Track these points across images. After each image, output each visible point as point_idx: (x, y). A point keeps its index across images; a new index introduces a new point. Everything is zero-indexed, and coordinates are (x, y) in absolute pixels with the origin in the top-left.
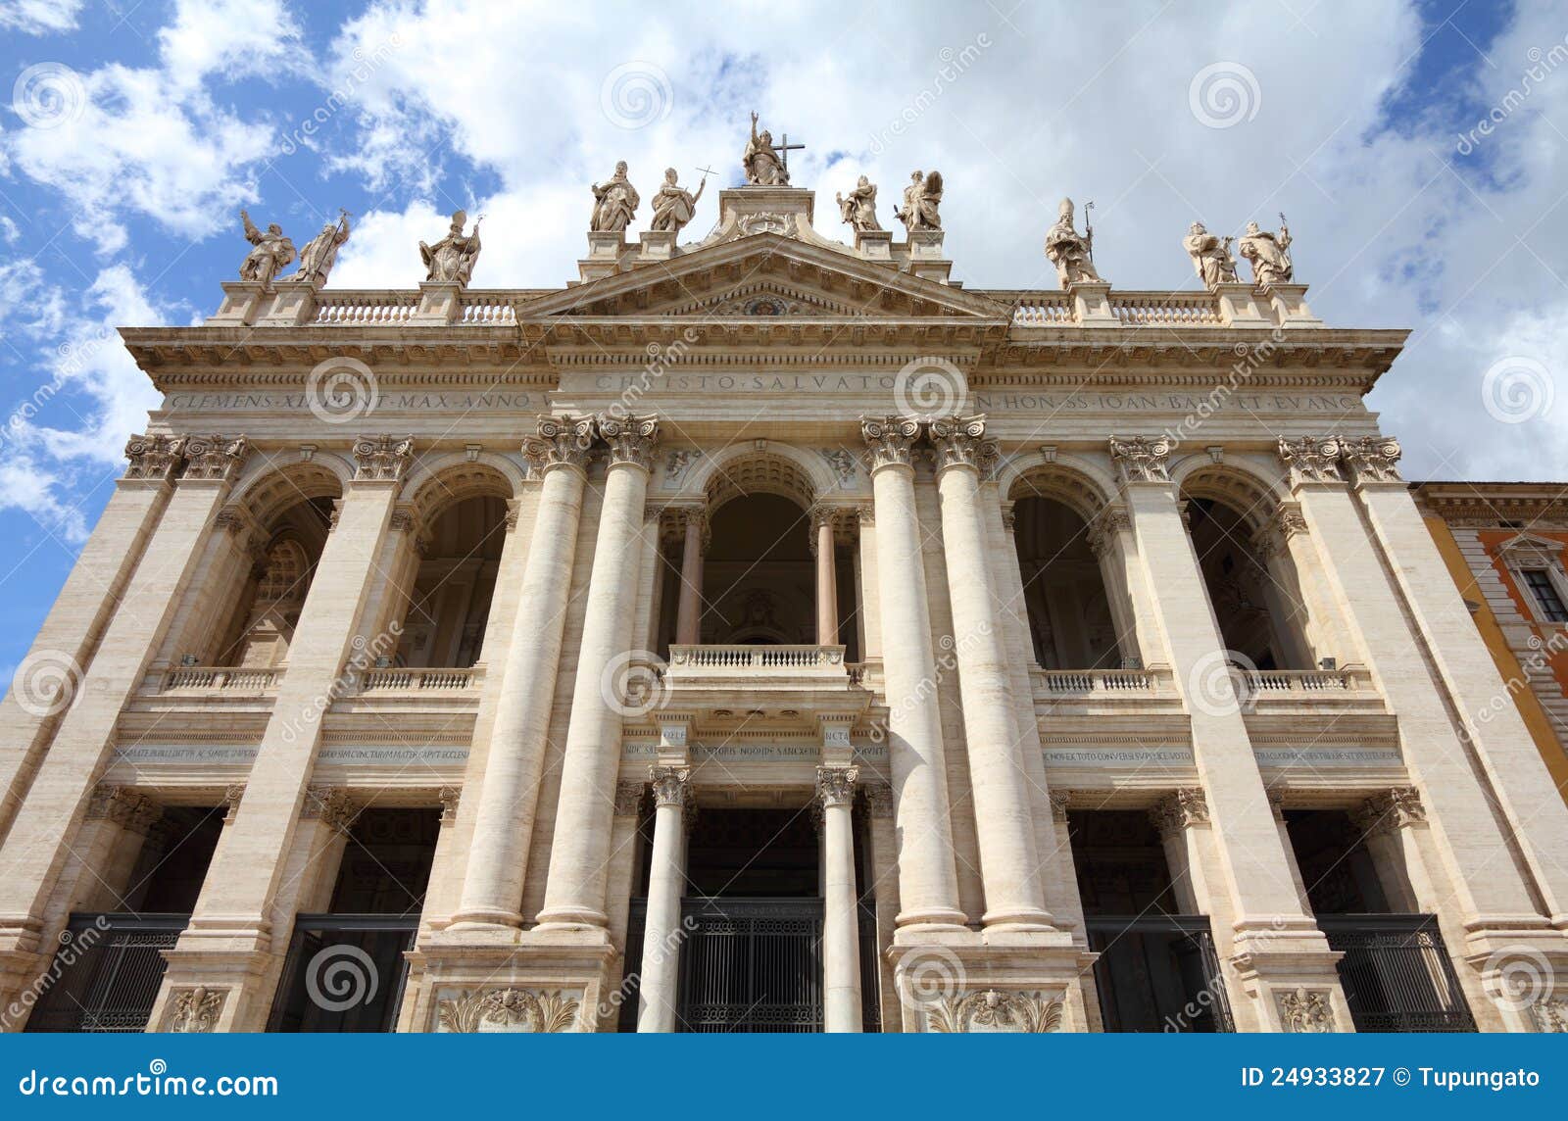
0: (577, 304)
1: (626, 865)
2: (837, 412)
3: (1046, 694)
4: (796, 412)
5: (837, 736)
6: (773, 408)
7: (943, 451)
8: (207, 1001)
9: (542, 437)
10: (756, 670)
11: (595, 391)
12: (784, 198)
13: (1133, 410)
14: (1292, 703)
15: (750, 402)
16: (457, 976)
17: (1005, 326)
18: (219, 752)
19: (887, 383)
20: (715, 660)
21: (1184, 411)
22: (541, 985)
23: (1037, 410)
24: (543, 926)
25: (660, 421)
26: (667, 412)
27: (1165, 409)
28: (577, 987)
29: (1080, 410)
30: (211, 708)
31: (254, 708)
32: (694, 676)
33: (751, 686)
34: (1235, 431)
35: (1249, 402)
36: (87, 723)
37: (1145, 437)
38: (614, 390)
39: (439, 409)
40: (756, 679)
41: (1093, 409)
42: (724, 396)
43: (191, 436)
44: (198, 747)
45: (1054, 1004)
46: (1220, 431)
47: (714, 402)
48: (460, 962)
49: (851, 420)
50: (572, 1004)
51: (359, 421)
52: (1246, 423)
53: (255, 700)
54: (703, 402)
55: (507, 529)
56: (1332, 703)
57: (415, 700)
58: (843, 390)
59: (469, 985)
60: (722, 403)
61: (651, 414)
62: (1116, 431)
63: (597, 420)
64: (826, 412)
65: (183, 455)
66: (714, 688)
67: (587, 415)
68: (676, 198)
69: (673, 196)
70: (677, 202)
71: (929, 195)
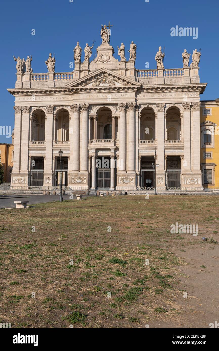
0: (75, 84)
1: (90, 165)
2: (115, 101)
3: (140, 143)
4: (109, 102)
5: (113, 151)
6: (105, 101)
7: (130, 108)
8: (49, 178)
9: (73, 107)
10: (103, 143)
11: (79, 98)
12: (108, 49)
13: (162, 97)
14: (172, 144)
15: (102, 100)
16: (74, 176)
17: (140, 86)
18: (40, 152)
19: (123, 95)
20: (98, 141)
21: (169, 97)
22: (82, 177)
23: (147, 98)
24: (81, 171)
25: (89, 104)
26: (90, 102)
27: (167, 97)
28: (86, 177)
29: (153, 97)
30: (38, 147)
31: (43, 147)
32: (96, 144)
33: (102, 145)
34: (176, 101)
35: (181, 95)
36: (25, 149)
37: (162, 103)
38: (82, 98)
39: (56, 100)
40: (103, 144)
41: (155, 97)
42: (98, 99)
43: (22, 106)
44: (38, 151)
45: (133, 179)
46: (174, 101)
47: (96, 100)
48: (73, 175)
49: (116, 103)
50: (85, 178)
51: (45, 102)
52: (179, 99)
53: (43, 146)
54: (95, 100)
55: (70, 120)
56: (177, 145)
57: (62, 145)
58: (116, 97)
59: (75, 177)
60: (98, 100)
61: (88, 102)
62: (158, 101)
63: (80, 104)
64: (113, 101)
65: (22, 109)
66: (98, 145)
67: (78, 103)
68: (88, 52)
69: (88, 51)
70: (89, 52)
71: (134, 49)
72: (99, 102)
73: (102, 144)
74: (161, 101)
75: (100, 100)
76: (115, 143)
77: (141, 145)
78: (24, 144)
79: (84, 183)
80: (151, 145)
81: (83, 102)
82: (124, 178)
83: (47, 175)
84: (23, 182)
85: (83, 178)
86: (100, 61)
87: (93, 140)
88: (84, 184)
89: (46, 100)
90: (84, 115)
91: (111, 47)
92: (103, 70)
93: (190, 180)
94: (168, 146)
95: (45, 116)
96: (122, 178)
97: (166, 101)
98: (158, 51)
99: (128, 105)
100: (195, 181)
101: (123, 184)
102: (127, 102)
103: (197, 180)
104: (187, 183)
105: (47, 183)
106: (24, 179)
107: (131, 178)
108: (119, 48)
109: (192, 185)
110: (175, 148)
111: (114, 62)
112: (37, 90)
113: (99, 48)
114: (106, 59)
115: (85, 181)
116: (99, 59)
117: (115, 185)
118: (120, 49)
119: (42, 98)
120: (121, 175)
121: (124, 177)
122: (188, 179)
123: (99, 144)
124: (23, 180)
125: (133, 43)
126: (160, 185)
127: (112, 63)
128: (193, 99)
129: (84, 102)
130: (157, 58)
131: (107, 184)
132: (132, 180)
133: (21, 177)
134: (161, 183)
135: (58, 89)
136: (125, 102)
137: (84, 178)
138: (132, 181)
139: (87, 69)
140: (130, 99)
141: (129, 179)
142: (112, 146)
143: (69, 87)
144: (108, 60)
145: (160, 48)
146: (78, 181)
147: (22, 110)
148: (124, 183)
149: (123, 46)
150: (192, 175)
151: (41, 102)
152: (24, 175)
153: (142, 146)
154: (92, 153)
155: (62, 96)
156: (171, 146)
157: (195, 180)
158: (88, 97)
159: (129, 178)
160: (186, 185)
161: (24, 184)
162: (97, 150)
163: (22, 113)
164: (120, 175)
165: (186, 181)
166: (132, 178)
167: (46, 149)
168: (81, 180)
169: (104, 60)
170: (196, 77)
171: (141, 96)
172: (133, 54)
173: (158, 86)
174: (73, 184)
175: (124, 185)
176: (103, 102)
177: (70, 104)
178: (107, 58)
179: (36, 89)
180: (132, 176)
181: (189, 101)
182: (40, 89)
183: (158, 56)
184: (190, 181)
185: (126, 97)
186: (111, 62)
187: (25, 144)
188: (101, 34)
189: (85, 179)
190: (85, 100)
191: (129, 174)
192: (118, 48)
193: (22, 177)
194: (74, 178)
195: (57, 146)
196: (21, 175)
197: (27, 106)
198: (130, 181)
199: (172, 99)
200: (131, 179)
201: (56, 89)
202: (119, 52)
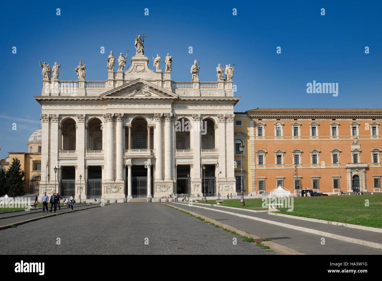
0: (109, 94)
1: (125, 174)
2: (151, 112)
4: (145, 112)
5: (149, 161)
7: (166, 119)
8: (82, 188)
9: (106, 116)
10: (139, 152)
11: (113, 108)
12: (143, 60)
13: (198, 109)
15: (138, 110)
17: (177, 98)
18: (72, 161)
19: (159, 106)
20: (134, 151)
21: (205, 109)
23: (183, 108)
24: (117, 180)
25: (124, 114)
26: (125, 112)
27: (202, 108)
29: (189, 109)
30: (69, 156)
31: (74, 156)
32: (132, 153)
35: (216, 107)
37: (198, 114)
38: (116, 108)
43: (50, 114)
44: (69, 161)
46: (210, 113)
48: (109, 184)
49: (153, 113)
51: (76, 111)
52: (214, 111)
56: (212, 154)
57: (95, 155)
58: (152, 108)
59: (110, 186)
60: (133, 110)
61: (123, 112)
62: (193, 113)
63: (115, 114)
64: (149, 112)
66: (134, 155)
67: (113, 112)
68: (123, 61)
71: (169, 62)
72: (135, 112)
73: (138, 154)
76: (152, 152)
77: (177, 154)
80: (187, 154)
81: (117, 112)
82: (161, 186)
83: (79, 185)
85: (119, 187)
87: (129, 150)
88: (121, 193)
89: (77, 108)
90: (119, 125)
91: (146, 58)
92: (139, 80)
94: (205, 155)
95: (76, 125)
97: (203, 112)
98: (194, 64)
99: (165, 115)
100: (230, 187)
102: (164, 113)
103: (232, 186)
104: (222, 190)
108: (155, 59)
109: (227, 191)
111: (150, 73)
113: (133, 58)
114: (141, 70)
115: (122, 190)
116: (134, 70)
117: (152, 193)
118: (155, 61)
119: (72, 107)
120: (159, 183)
122: (223, 186)
123: (136, 154)
125: (169, 55)
128: (227, 111)
129: (119, 112)
130: (193, 71)
131: (144, 193)
132: (170, 188)
133: (51, 187)
134: (197, 190)
135: (90, 98)
136: (162, 112)
137: (121, 187)
139: (122, 78)
140: (167, 110)
141: (167, 187)
143: (103, 96)
144: (143, 71)
145: (195, 62)
146: (114, 190)
147: (50, 118)
148: (162, 191)
149: (158, 58)
150: (227, 182)
151: (71, 111)
153: (179, 155)
154: (128, 162)
155: (95, 105)
156: (207, 155)
158: (123, 107)
162: (133, 159)
163: (49, 121)
164: (157, 183)
165: (221, 188)
166: (169, 186)
167: (78, 158)
168: (117, 189)
169: (139, 70)
170: (230, 91)
172: (169, 66)
173: (194, 98)
174: (108, 193)
176: (138, 112)
177: (104, 113)
178: (142, 68)
180: (170, 184)
181: (224, 113)
183: (194, 69)
184: (225, 188)
185: (163, 107)
186: (147, 73)
187: (54, 153)
188: (135, 44)
190: (119, 110)
191: (166, 182)
192: (153, 59)
195: (90, 156)
196: (50, 185)
197: (55, 114)
198: (167, 189)
199: (207, 111)
201: (88, 98)
202: (154, 64)
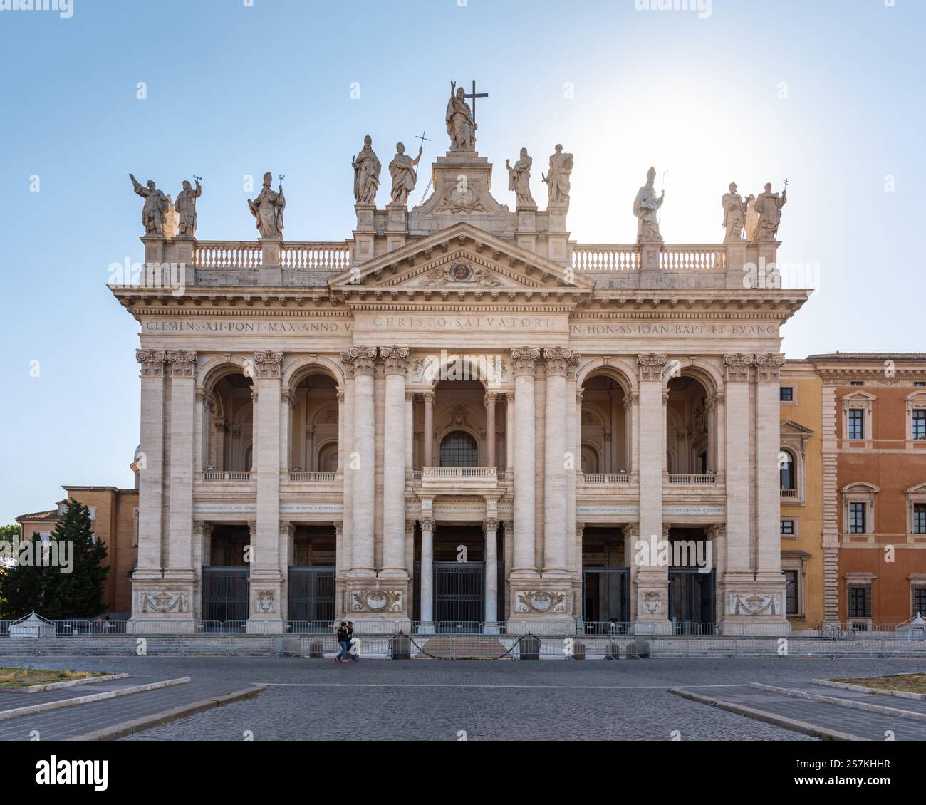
1: (411, 550)
2: (499, 342)
3: (582, 484)
4: (478, 342)
5: (492, 504)
6: (466, 339)
7: (551, 365)
8: (270, 594)
9: (351, 358)
10: (460, 478)
11: (374, 327)
12: (473, 168)
13: (655, 335)
14: (687, 489)
15: (455, 336)
16: (358, 587)
18: (238, 507)
19: (526, 322)
20: (442, 473)
21: (681, 335)
22: (388, 590)
23: (604, 335)
24: (385, 571)
25: (410, 348)
26: (412, 341)
27: (672, 334)
28: (400, 590)
29: (627, 335)
30: (229, 489)
31: (247, 489)
32: (434, 480)
33: (457, 485)
34: (704, 349)
35: (718, 329)
36: (180, 496)
37: (656, 353)
38: (384, 327)
39: (292, 333)
40: (460, 482)
41: (634, 334)
42: (441, 332)
43: (167, 349)
44: (229, 505)
45: (562, 596)
46: (697, 348)
47: (436, 336)
48: (358, 583)
49: (505, 347)
50: (398, 595)
51: (251, 340)
52: (712, 343)
53: (246, 486)
54: (430, 336)
55: (339, 402)
56: (704, 489)
57: (315, 486)
58: (502, 328)
59: (363, 589)
60: (440, 336)
61: (405, 343)
62: (643, 348)
63: (378, 348)
64: (493, 342)
65: (167, 361)
66: (442, 486)
67: (371, 343)
68: (405, 171)
69: (403, 169)
70: (406, 174)
71: (564, 170)
72: (444, 342)
73: (456, 482)
74: (655, 348)
75: (449, 336)
76: (501, 478)
77: (585, 488)
78: (179, 480)
79: (396, 610)
80: (619, 488)
81: (387, 341)
82: (532, 593)
83: (261, 584)
84: (176, 609)
85: (391, 592)
86: (446, 207)
87: (426, 469)
88: (396, 615)
89: (255, 332)
90: (392, 385)
92: (461, 230)
93: (747, 600)
94: (675, 492)
95: (252, 387)
96: (527, 592)
97: (670, 348)
99: (545, 355)
100: (764, 604)
101: (530, 612)
102: (542, 347)
103: (772, 601)
104: (737, 613)
105: (263, 611)
106: (180, 598)
107: (555, 593)
109: (756, 617)
110: (699, 500)
111: (493, 214)
112: (223, 295)
114: (466, 202)
115: (399, 603)
117: (502, 616)
119: (240, 327)
120: (524, 584)
121: (534, 590)
122: (741, 599)
123: (448, 482)
124: (176, 602)
126: (651, 617)
127: (488, 216)
128: (757, 344)
129: (391, 341)
130: (643, 205)
131: (474, 614)
132: (560, 601)
133: (169, 589)
134: (652, 612)
135: (297, 292)
136: (535, 343)
137: (396, 593)
138: (560, 604)
139: (402, 230)
140: (553, 336)
141: (550, 596)
142: (491, 490)
143: (340, 284)
144: (474, 206)
146: (375, 604)
147: (166, 364)
148: (533, 610)
150: (754, 586)
151: (236, 340)
152: (180, 584)
153: (590, 491)
154: (422, 512)
155: (313, 322)
156: (685, 492)
157: (763, 601)
158: (407, 326)
159: (550, 593)
160: (735, 618)
161: (180, 614)
162: (440, 501)
163: (166, 372)
164: (520, 584)
165: (734, 604)
166: (560, 594)
167: (259, 496)
168: (385, 600)
169: (459, 202)
171: (587, 331)
172: (562, 188)
173: (647, 295)
174: (355, 614)
175: (532, 615)
176: (456, 342)
177: (342, 346)
178: (470, 197)
179: (217, 291)
180: (561, 588)
181: (747, 350)
182: (232, 292)
183: (643, 200)
184: (747, 606)
185: (538, 328)
186: (484, 213)
187: (181, 479)
188: (447, 117)
189: (397, 598)
190: (393, 335)
191: (550, 580)
193: (172, 590)
194: (358, 593)
195: (297, 490)
196: (168, 584)
197: (184, 349)
198: (553, 604)
199: (689, 343)
200: (558, 598)
201: (291, 292)
